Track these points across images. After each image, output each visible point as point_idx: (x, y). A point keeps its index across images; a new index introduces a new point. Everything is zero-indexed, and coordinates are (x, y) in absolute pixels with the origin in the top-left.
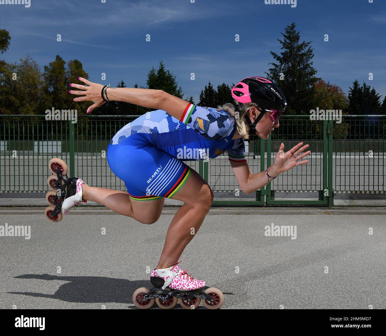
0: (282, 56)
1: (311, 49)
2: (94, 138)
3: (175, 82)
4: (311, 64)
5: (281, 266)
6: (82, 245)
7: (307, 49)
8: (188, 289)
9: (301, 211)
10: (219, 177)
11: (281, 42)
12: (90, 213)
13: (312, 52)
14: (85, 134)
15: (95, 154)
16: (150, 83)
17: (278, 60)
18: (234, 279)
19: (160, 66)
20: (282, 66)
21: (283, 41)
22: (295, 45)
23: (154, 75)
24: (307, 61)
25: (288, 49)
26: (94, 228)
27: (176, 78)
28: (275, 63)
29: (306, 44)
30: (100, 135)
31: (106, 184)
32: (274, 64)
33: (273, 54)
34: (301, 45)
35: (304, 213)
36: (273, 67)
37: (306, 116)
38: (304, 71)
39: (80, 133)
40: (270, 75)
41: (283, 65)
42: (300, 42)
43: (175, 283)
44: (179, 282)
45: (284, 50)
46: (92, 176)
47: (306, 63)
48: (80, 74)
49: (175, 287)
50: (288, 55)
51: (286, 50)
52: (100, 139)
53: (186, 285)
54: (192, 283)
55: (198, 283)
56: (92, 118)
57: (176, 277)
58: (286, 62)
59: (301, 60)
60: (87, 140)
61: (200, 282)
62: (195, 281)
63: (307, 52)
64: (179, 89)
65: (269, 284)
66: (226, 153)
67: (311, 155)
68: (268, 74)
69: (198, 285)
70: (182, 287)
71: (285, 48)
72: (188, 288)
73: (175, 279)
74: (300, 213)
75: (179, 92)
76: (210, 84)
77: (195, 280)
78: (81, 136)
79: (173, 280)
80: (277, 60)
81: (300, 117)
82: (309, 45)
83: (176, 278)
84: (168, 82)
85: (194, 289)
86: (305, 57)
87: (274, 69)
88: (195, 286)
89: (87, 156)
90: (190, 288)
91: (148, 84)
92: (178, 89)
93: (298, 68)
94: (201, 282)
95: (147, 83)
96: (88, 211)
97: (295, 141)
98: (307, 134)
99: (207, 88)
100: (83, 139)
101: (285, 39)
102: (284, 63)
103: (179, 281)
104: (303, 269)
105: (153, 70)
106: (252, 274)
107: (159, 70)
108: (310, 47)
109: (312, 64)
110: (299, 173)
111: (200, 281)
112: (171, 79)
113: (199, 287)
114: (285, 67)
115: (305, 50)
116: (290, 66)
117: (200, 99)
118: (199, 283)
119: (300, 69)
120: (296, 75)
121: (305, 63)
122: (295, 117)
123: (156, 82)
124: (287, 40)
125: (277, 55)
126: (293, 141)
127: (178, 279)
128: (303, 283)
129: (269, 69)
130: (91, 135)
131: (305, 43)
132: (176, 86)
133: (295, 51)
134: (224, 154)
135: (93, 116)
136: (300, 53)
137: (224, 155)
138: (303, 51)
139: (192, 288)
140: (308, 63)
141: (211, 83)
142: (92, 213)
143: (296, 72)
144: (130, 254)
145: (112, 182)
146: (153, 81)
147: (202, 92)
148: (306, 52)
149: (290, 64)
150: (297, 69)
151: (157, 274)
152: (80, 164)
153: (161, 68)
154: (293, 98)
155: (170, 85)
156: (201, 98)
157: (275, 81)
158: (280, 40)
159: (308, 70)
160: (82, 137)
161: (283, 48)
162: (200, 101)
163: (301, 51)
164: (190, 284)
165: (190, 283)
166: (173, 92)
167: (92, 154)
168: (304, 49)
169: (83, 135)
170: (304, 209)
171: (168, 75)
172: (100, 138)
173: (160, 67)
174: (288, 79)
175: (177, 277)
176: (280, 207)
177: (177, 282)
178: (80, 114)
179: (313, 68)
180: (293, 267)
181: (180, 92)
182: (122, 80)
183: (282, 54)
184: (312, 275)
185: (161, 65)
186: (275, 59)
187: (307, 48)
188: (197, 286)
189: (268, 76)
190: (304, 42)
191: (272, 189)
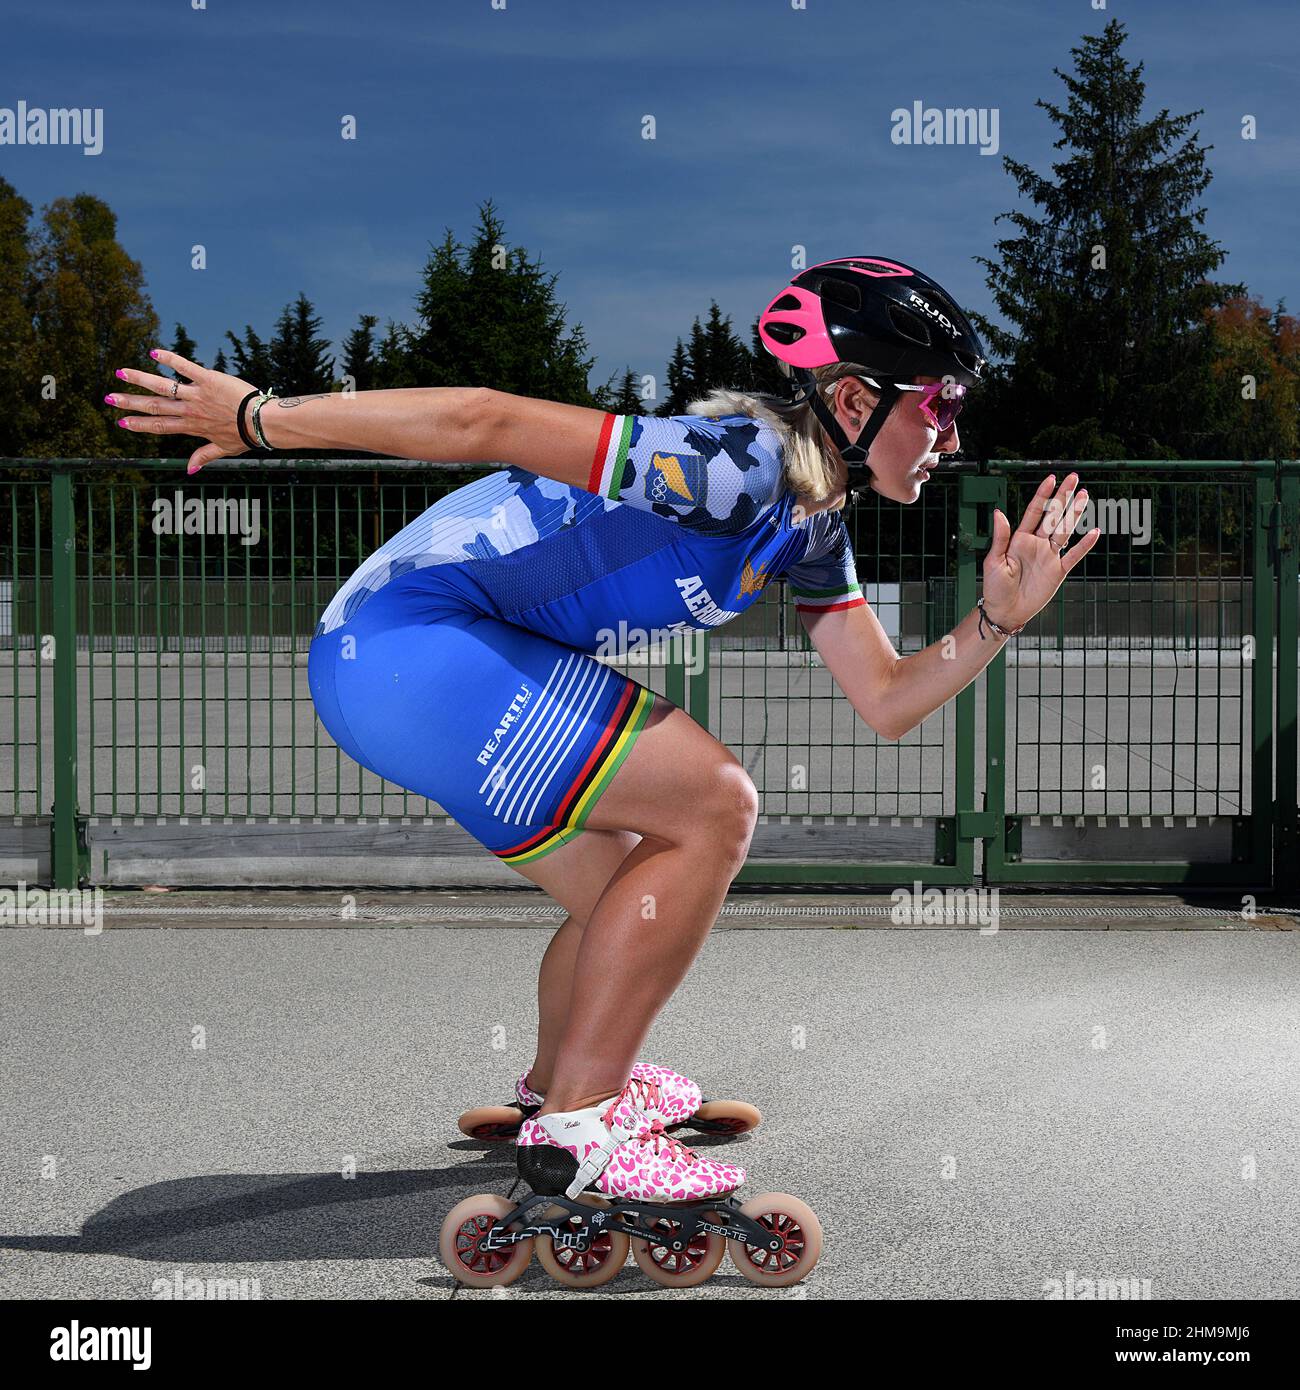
0: (1058, 182)
1: (1198, 145)
2: (169, 569)
3: (551, 303)
4: (1198, 217)
5: (1053, 1172)
6: (113, 1070)
7: (1180, 149)
8: (675, 1195)
9: (1147, 912)
10: (758, 754)
11: (1055, 114)
12: (152, 921)
13: (1202, 159)
14: (124, 548)
15: (173, 641)
16: (433, 306)
17: (1038, 199)
18: (831, 1236)
19: (483, 226)
20: (1061, 227)
21: (1064, 109)
22: (1123, 129)
23: (453, 271)
24: (1180, 203)
25: (1086, 148)
26: (167, 990)
27: (556, 284)
28: (1026, 216)
29: (1176, 121)
30: (200, 554)
31: (227, 783)
32: (1019, 219)
33: (1017, 170)
34: (1152, 130)
35: (1163, 922)
36: (1017, 233)
37: (1170, 462)
38: (1163, 253)
39: (102, 543)
40: (1003, 269)
41: (1065, 225)
42: (1145, 116)
43: (621, 1170)
44: (638, 1166)
45: (1068, 154)
46: (159, 747)
47: (1172, 215)
48: (100, 261)
49: (623, 1188)
50: (1086, 175)
51: (1079, 152)
52: (199, 574)
53: (668, 1177)
54: (690, 1169)
55: (715, 1173)
56: (160, 472)
57: (626, 1145)
58: (1076, 207)
59: (1151, 200)
60: (136, 576)
61: (722, 1169)
62: (702, 1164)
63: (1180, 162)
64: (570, 336)
65: (996, 1256)
66: (792, 640)
67: (1197, 649)
68: (994, 268)
69: (715, 1179)
70: (652, 1184)
71: (1076, 143)
72: (674, 1189)
73: (623, 1154)
74: (1143, 923)
75: (569, 351)
76: (715, 313)
77: (704, 1162)
78: (109, 558)
79: (611, 1157)
80: (1036, 201)
81: (1145, 468)
82: (1190, 129)
83: (625, 1149)
84: (519, 303)
85: (700, 1194)
86: (1167, 186)
87: (1020, 241)
88: (704, 1184)
89: (136, 653)
90: (682, 1191)
91: (424, 313)
92: (565, 335)
93: (1137, 236)
94: (729, 1170)
95: (421, 306)
96: (142, 911)
97: (1118, 584)
98: (1179, 550)
99: (705, 331)
100: (117, 573)
101: (1072, 99)
102: (1068, 212)
103: (637, 1164)
104: (1159, 1190)
105: (448, 246)
106: (914, 1210)
107: (476, 244)
108: (1195, 138)
109: (1201, 221)
110: (1140, 734)
111: (723, 1165)
112: (535, 287)
113: (719, 1188)
114: (1072, 232)
115: (1169, 152)
116: (1099, 226)
117: (669, 382)
118: (721, 1173)
119: (1147, 240)
120: (1126, 271)
121: (1166, 214)
122: (1122, 467)
123: (462, 304)
124: (1085, 103)
125: (1034, 178)
126: (1110, 584)
127: (632, 1152)
128: (1156, 1253)
129: (997, 242)
130: (154, 554)
131: (1171, 117)
132: (558, 323)
133: (1120, 155)
134: (782, 644)
135: (164, 461)
136: (1146, 167)
137: (782, 650)
138: (1158, 159)
139: (691, 1190)
140: (1184, 213)
141: (721, 309)
142: (159, 920)
143: (1124, 256)
144: (339, 1113)
145: (252, 776)
146: (452, 299)
147: (679, 350)
148: (1173, 161)
149: (1096, 217)
150: (1131, 244)
151: (545, 1135)
152: (103, 688)
153: (485, 238)
154: (1113, 380)
155: (531, 315)
156: (673, 381)
157: (1026, 300)
158: (1048, 106)
159: (1181, 249)
160: (113, 561)
161: (1063, 142)
162: (670, 393)
163: (1148, 158)
164: (682, 1175)
165: (685, 1169)
166: (541, 350)
167: (158, 641)
168: (1164, 147)
169: (117, 553)
170: (1164, 904)
171: (520, 270)
172: (199, 565)
173: (480, 234)
174: (1088, 289)
175: (629, 1145)
176: (1048, 892)
177: (629, 1167)
178: (102, 452)
179: (1204, 237)
180: (1109, 1178)
181: (578, 352)
182: (302, 295)
183: (1060, 170)
184: (1200, 1215)
185: (487, 224)
186: (1026, 195)
187: (1176, 146)
188: (714, 1183)
189: (994, 276)
190: (1166, 112)
191: (1009, 810)
